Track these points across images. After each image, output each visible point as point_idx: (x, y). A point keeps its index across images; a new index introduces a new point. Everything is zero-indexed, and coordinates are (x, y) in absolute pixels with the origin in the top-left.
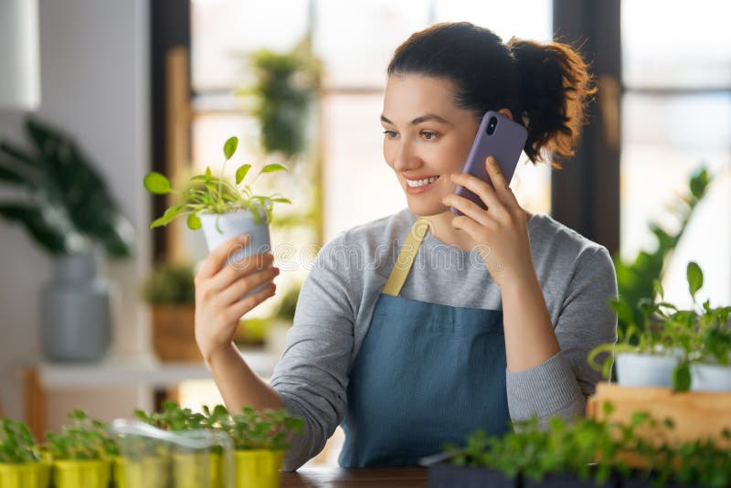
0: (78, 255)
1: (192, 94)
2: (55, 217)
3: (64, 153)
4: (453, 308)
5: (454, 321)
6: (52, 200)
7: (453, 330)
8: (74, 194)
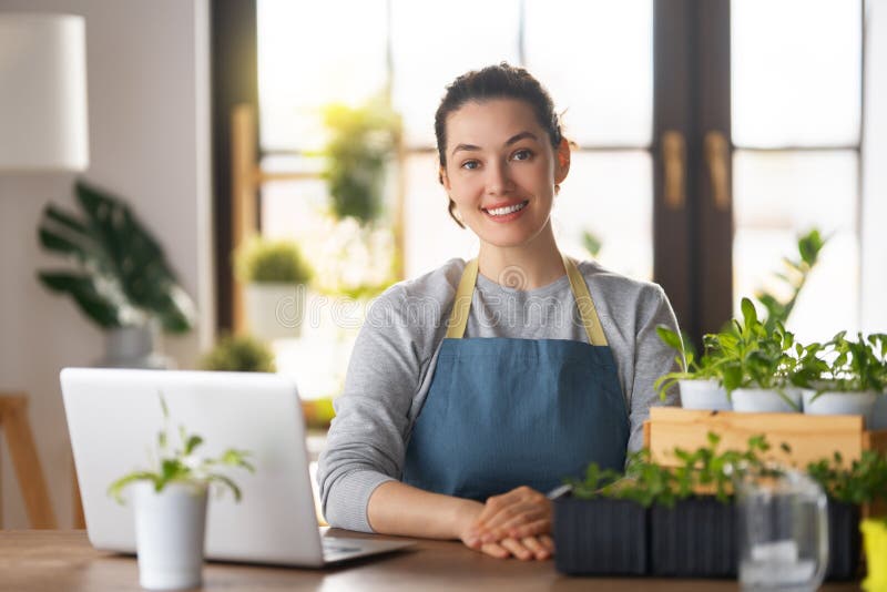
0: (131, 326)
1: (259, 154)
2: (108, 288)
3: (117, 218)
4: (536, 342)
5: (538, 354)
6: (103, 270)
7: (538, 364)
8: (128, 263)
